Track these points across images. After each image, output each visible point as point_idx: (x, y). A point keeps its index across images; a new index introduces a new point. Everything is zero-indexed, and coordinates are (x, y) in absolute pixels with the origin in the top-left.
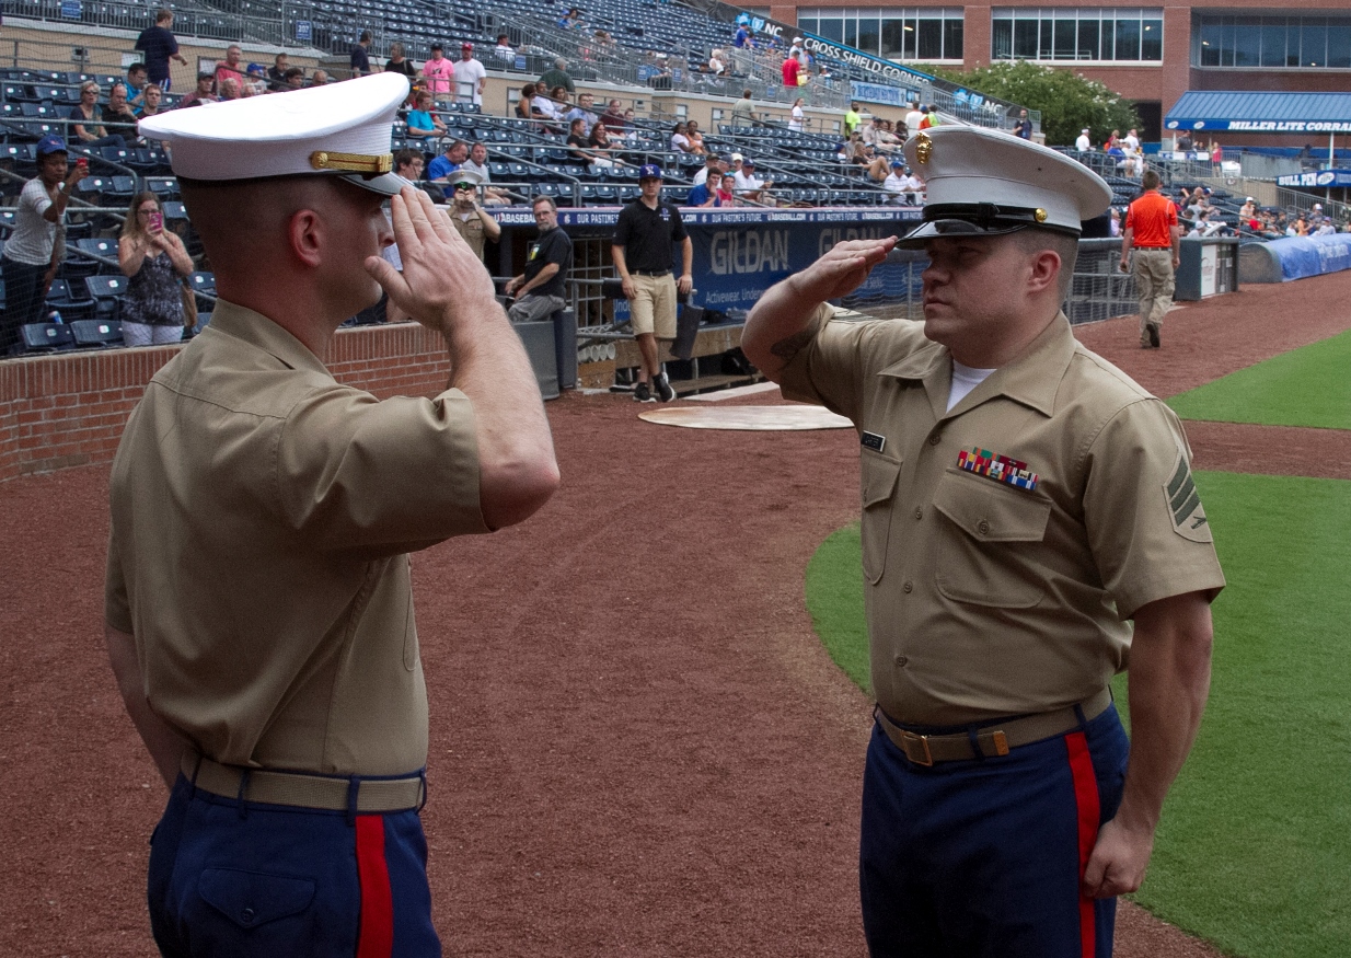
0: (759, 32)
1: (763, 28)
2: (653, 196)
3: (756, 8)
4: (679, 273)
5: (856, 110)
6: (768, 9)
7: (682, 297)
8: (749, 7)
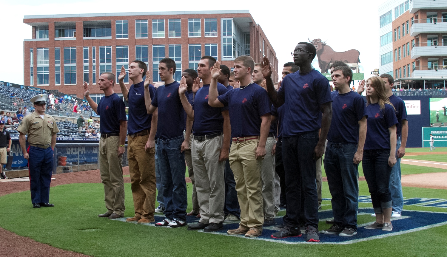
0: (70, 100)
1: (71, 99)
2: (2, 128)
3: (73, 95)
4: (8, 147)
5: (91, 118)
6: (76, 95)
7: (8, 153)
8: (71, 94)
